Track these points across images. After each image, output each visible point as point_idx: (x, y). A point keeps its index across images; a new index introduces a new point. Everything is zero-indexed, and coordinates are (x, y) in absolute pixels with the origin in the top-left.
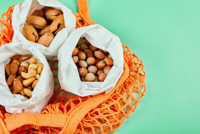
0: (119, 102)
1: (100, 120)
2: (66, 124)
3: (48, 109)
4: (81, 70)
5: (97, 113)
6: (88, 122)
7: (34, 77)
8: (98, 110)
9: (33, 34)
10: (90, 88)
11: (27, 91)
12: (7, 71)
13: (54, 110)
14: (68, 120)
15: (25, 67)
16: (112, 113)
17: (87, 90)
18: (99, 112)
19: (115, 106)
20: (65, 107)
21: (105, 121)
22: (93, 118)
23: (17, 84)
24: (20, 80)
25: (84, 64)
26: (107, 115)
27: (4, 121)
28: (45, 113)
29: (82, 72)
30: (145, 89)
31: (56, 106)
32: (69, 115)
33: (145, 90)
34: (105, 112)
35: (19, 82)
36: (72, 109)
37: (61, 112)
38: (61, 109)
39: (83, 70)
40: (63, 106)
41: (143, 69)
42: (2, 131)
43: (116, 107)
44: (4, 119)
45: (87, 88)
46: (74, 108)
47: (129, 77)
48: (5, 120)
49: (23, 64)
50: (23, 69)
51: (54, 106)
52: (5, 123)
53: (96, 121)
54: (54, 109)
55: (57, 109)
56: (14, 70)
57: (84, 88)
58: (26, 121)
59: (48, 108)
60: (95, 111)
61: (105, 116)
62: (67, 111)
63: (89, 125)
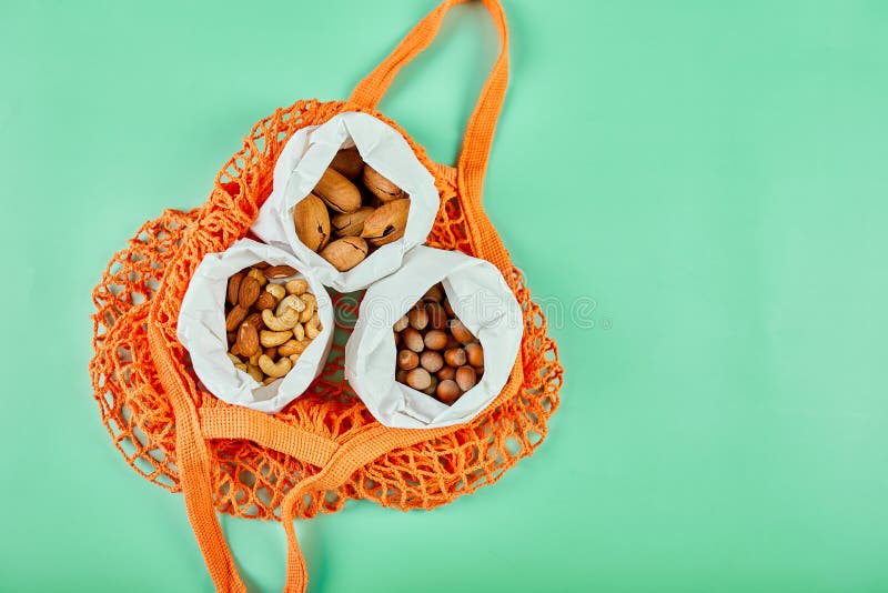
0: (467, 450)
1: (406, 476)
2: (330, 463)
3: (300, 414)
4: (405, 356)
5: (406, 458)
6: (380, 471)
7: (291, 330)
8: (411, 454)
9: (320, 229)
10: (409, 411)
11: (265, 362)
12: (231, 292)
13: (311, 420)
14: (336, 456)
15: (275, 298)
16: (439, 473)
17: (401, 412)
18: (412, 460)
19: (454, 457)
20: (338, 421)
21: (418, 482)
22: (393, 466)
23: (247, 338)
24: (256, 327)
25: (416, 343)
26: (426, 473)
27: (197, 411)
28: (289, 421)
29: (404, 361)
30: (541, 440)
31: (319, 414)
32: (341, 444)
33: (540, 442)
34: (424, 464)
35: (253, 335)
36: (352, 431)
37: (326, 429)
38: (329, 422)
39: (408, 359)
40: (334, 416)
41: (558, 393)
42: (189, 432)
43: (454, 461)
44: (198, 405)
45: (402, 408)
46: (357, 430)
47: (516, 397)
48: (201, 410)
49: (273, 290)
50: (270, 302)
51: (314, 411)
52: (200, 417)
53: (398, 475)
54: (314, 419)
55: (320, 422)
56: (249, 300)
57: (396, 404)
58: (247, 433)
59: (299, 408)
60: (403, 453)
61: (421, 472)
62: (341, 432)
63: (380, 478)
